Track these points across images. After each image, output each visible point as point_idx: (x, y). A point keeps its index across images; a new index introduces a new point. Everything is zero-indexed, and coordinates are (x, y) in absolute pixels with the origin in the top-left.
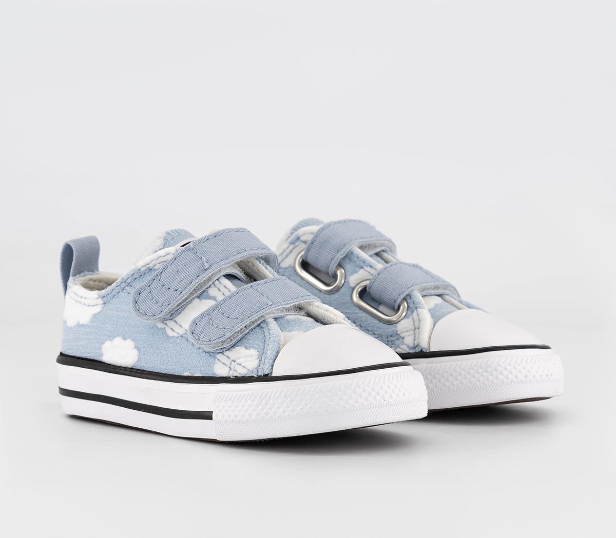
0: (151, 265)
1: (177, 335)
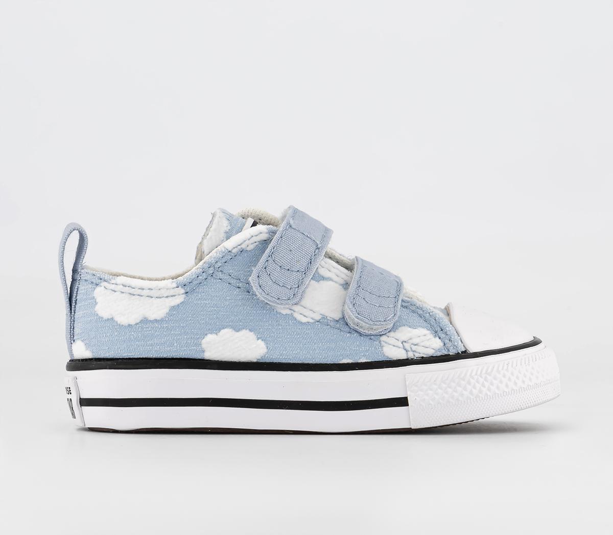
0: (243, 246)
1: (311, 321)
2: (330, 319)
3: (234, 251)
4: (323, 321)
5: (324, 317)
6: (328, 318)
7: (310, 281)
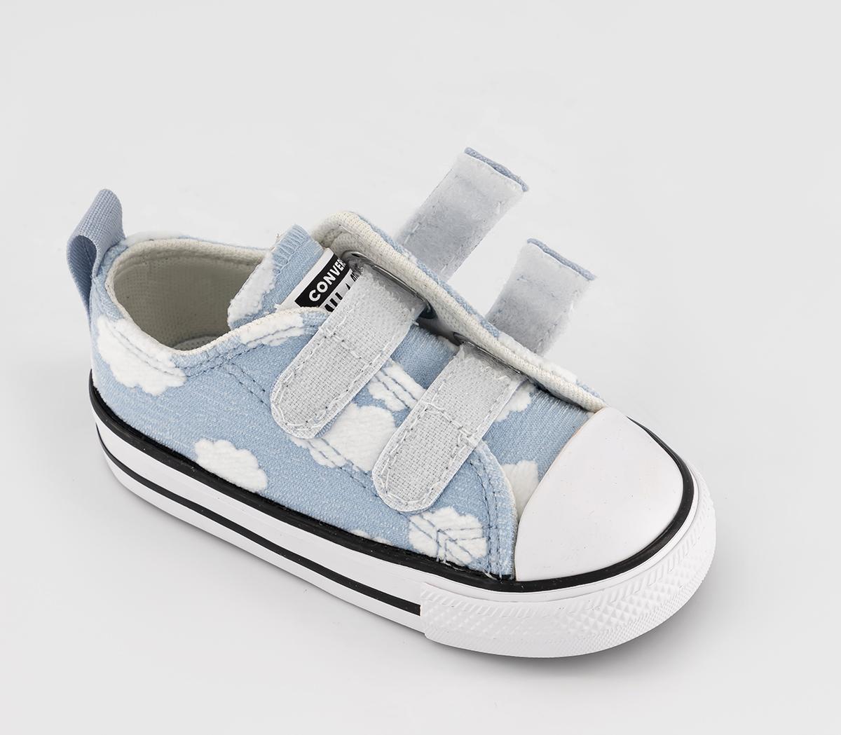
1: (331, 466)
2: (357, 470)
3: (251, 346)
4: (346, 470)
5: (349, 463)
6: (354, 468)
7: (350, 403)
